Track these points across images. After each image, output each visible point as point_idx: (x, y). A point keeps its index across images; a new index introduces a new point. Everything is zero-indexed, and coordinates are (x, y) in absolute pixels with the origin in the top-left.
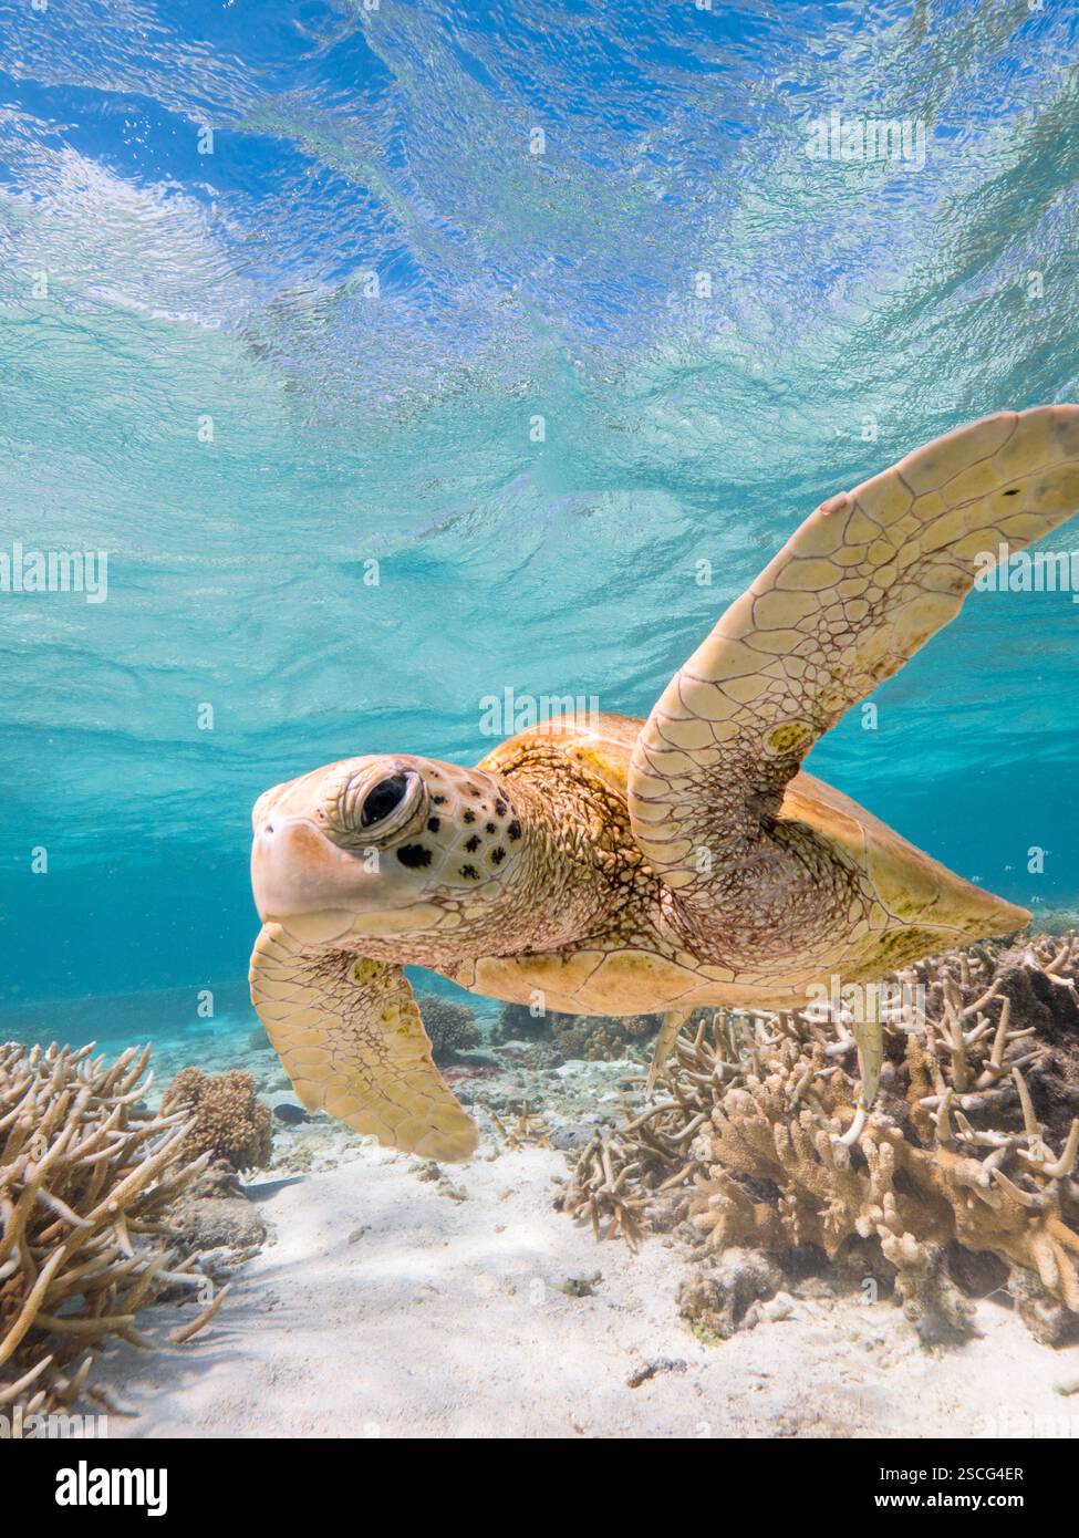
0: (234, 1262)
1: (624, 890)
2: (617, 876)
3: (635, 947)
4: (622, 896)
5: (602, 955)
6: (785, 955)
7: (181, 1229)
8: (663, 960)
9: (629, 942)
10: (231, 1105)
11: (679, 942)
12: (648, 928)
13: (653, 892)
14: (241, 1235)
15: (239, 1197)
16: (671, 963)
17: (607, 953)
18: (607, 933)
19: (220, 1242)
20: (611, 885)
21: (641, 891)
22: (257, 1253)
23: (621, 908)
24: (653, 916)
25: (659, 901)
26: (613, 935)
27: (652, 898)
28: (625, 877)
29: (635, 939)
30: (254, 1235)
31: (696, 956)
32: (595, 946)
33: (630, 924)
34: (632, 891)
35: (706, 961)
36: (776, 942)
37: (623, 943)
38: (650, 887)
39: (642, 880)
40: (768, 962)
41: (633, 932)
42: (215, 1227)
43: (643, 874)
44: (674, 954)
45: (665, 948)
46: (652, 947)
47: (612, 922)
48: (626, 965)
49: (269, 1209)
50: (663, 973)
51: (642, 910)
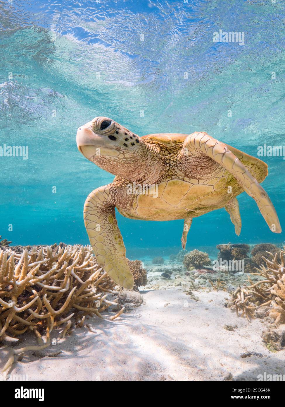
0: (134, 307)
1: (168, 165)
2: (165, 162)
3: (174, 179)
4: (168, 167)
5: (166, 182)
6: (209, 173)
7: (122, 297)
8: (181, 181)
9: (172, 178)
10: (135, 268)
11: (184, 175)
12: (176, 173)
13: (175, 165)
14: (136, 300)
15: (137, 292)
16: (183, 181)
17: (167, 181)
18: (166, 177)
19: (131, 301)
20: (164, 163)
21: (172, 165)
22: (140, 306)
23: (169, 170)
24: (176, 170)
25: (177, 166)
26: (168, 177)
27: (175, 166)
28: (167, 162)
29: (173, 177)
30: (140, 301)
31: (188, 177)
32: (164, 180)
33: (171, 174)
34: (170, 165)
35: (191, 178)
36: (207, 170)
37: (171, 178)
38: (174, 164)
39: (172, 162)
40: (206, 175)
41: (172, 175)
42: (130, 298)
43: (171, 161)
44: (183, 178)
45: (181, 177)
46: (177, 178)
47: (167, 174)
48: (173, 184)
49: (144, 296)
50: (181, 184)
51: (173, 169)
